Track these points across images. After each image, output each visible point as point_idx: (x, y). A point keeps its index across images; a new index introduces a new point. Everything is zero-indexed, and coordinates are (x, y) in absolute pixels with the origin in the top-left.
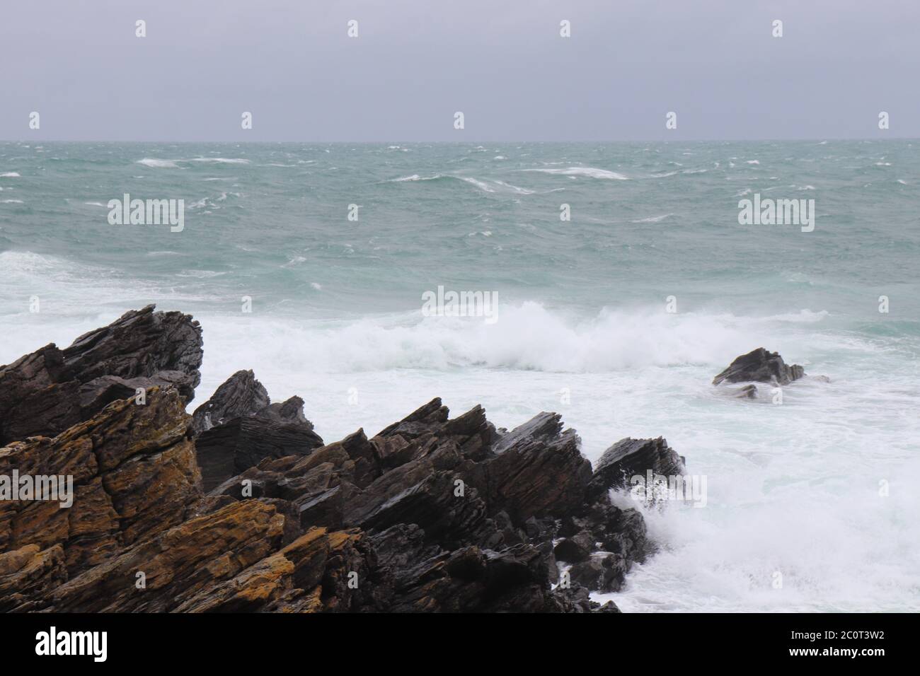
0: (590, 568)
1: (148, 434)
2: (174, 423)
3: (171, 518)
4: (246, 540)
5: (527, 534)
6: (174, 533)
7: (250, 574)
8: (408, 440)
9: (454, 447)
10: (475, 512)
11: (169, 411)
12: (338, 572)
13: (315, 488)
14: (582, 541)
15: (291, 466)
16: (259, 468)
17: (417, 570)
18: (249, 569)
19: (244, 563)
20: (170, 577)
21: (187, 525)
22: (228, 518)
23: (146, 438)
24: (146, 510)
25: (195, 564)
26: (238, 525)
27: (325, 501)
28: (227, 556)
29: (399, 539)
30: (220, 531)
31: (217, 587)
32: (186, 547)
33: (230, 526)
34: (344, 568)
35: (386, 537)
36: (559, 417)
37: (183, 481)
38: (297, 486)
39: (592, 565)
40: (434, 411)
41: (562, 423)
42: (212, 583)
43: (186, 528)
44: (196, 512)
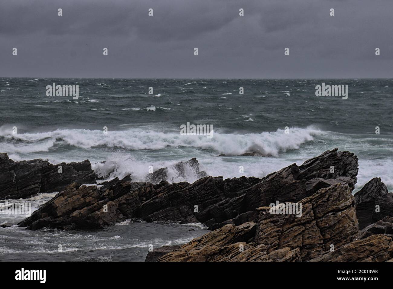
1: (336, 203)
2: (347, 199)
3: (345, 240)
4: (379, 252)
6: (347, 247)
11: (344, 194)
16: (383, 221)
21: (353, 244)
22: (371, 242)
23: (334, 205)
24: (334, 236)
26: (375, 245)
28: (370, 258)
30: (367, 247)
32: (352, 253)
33: (371, 245)
37: (350, 224)
43: (352, 245)
44: (356, 238)
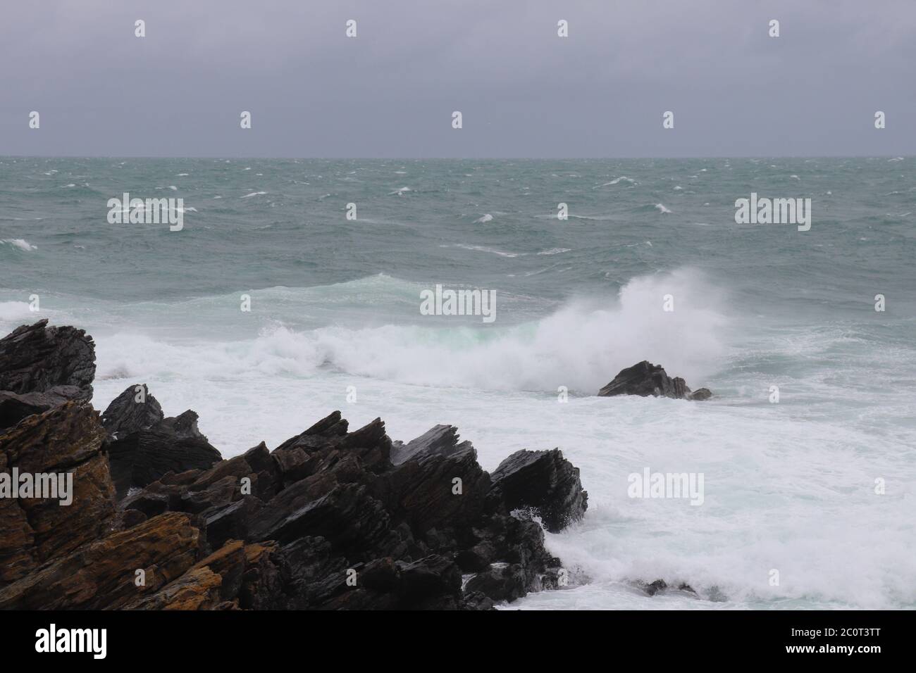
0: (491, 578)
1: (64, 449)
2: (89, 438)
3: (86, 533)
4: (169, 554)
5: (428, 546)
6: (97, 547)
7: (177, 587)
8: (309, 454)
9: (355, 460)
10: (380, 524)
11: (84, 426)
12: (255, 585)
13: (220, 502)
14: (483, 551)
15: (194, 480)
16: (163, 482)
17: (331, 581)
18: (174, 582)
19: (168, 576)
20: (93, 591)
21: (111, 539)
22: (151, 532)
23: (61, 453)
24: (60, 525)
25: (119, 578)
26: (161, 539)
27: (231, 515)
28: (152, 570)
29: (306, 551)
30: (143, 545)
31: (144, 600)
32: (110, 561)
33: (153, 539)
34: (260, 580)
35: (292, 549)
36: (455, 429)
37: (98, 496)
38: (201, 499)
39: (492, 575)
40: (333, 424)
41: (458, 436)
42: (137, 597)
43: (109, 542)
44: (111, 527)
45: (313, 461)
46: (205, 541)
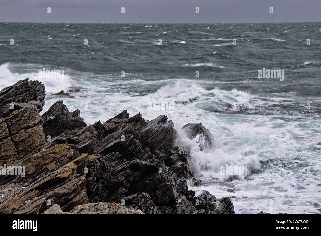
0: (177, 167)
2: (36, 119)
3: (35, 150)
4: (60, 158)
5: (155, 156)
6: (35, 155)
7: (61, 169)
8: (116, 124)
9: (131, 127)
10: (138, 148)
11: (34, 114)
12: (92, 169)
13: (84, 140)
14: (174, 158)
15: (76, 133)
16: (65, 134)
17: (118, 167)
18: (61, 167)
19: (60, 166)
20: (34, 170)
22: (54, 150)
23: (26, 123)
24: (26, 148)
25: (43, 166)
26: (57, 153)
27: (88, 145)
28: (54, 163)
29: (113, 157)
30: (51, 155)
31: (50, 173)
32: (40, 160)
33: (54, 153)
34: (94, 167)
35: (108, 157)
36: (166, 116)
37: (39, 138)
38: (78, 140)
39: (177, 166)
40: (124, 114)
41: (168, 119)
42: (49, 172)
43: (40, 154)
44: (43, 148)
45: (117, 127)
46: (78, 153)
